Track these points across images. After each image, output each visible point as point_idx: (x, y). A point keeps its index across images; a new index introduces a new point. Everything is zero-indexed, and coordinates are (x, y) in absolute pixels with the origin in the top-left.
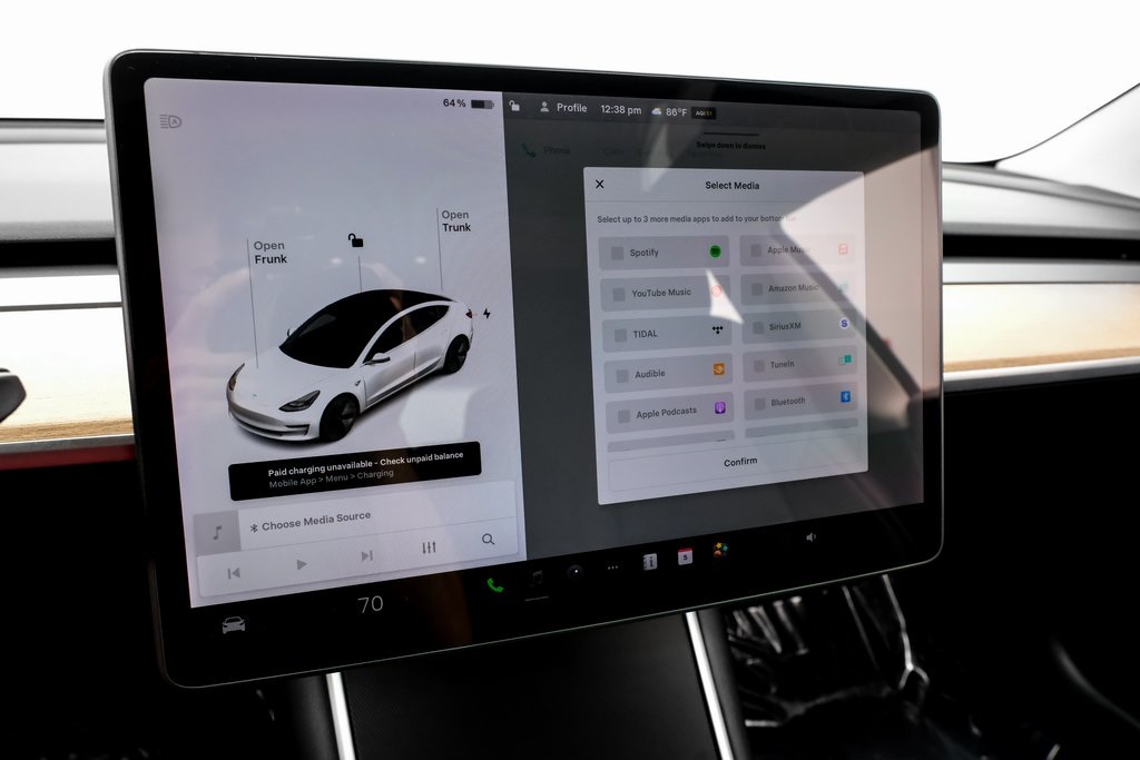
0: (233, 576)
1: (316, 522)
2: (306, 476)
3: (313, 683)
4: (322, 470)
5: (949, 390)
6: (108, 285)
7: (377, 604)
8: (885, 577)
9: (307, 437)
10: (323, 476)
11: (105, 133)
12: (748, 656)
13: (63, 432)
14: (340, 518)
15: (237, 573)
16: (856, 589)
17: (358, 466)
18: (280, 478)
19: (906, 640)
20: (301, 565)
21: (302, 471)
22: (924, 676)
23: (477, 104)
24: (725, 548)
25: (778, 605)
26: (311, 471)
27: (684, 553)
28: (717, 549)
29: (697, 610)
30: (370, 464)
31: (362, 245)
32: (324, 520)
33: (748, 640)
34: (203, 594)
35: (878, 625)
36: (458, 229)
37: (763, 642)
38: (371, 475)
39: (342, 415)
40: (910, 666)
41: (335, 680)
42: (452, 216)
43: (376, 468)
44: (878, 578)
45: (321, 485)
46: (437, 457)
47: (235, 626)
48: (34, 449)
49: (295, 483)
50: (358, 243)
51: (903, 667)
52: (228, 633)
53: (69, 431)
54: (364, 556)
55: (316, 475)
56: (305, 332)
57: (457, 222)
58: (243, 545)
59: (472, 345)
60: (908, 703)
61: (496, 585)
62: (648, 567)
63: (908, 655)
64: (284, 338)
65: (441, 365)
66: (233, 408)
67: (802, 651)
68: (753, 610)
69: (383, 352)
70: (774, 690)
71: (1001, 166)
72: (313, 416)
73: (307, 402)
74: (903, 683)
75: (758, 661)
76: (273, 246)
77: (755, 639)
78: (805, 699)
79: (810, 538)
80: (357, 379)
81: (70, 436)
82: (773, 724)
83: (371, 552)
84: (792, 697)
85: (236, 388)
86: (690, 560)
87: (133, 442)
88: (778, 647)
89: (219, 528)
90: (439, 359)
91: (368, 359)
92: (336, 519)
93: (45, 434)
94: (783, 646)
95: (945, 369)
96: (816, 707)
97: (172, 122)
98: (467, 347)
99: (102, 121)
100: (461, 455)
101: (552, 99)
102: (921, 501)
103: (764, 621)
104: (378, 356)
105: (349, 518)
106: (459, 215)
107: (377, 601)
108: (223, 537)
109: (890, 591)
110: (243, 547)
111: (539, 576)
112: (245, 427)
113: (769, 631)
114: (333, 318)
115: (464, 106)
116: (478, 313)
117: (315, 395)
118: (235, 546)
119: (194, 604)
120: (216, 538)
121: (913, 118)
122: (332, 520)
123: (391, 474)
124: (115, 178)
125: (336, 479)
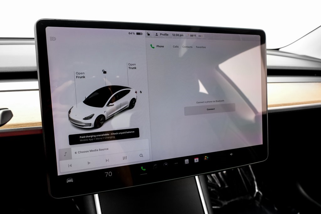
1: (93, 151)
2: (90, 138)
3: (90, 197)
4: (95, 136)
5: (269, 112)
6: (35, 84)
7: (110, 174)
8: (250, 166)
9: (91, 127)
10: (95, 138)
11: (35, 42)
12: (211, 188)
15: (71, 166)
16: (241, 169)
17: (105, 135)
18: (83, 139)
19: (256, 183)
20: (89, 163)
22: (261, 193)
23: (138, 34)
24: (208, 158)
25: (220, 173)
26: (92, 136)
27: (196, 159)
29: (198, 175)
30: (108, 135)
32: (95, 150)
33: (211, 183)
34: (61, 172)
35: (248, 179)
36: (133, 68)
37: (216, 184)
38: (109, 138)
39: (101, 120)
40: (257, 191)
41: (96, 196)
42: (131, 65)
43: (110, 136)
44: (248, 166)
45: (95, 140)
46: (127, 132)
47: (70, 181)
49: (87, 140)
50: (105, 72)
51: (255, 191)
52: (68, 183)
53: (23, 126)
54: (107, 161)
55: (93, 138)
56: (90, 97)
57: (133, 66)
59: (137, 101)
60: (256, 201)
61: (143, 168)
62: (186, 163)
63: (256, 187)
64: (84, 99)
65: (128, 107)
66: (70, 119)
67: (227, 187)
68: (212, 175)
69: (112, 103)
70: (219, 198)
71: (280, 50)
72: (92, 121)
73: (90, 117)
74: (255, 195)
75: (214, 189)
76: (81, 73)
77: (213, 183)
78: (227, 200)
80: (105, 110)
81: (23, 127)
82: (219, 207)
83: (108, 159)
84: (224, 200)
85: (71, 113)
86: (198, 161)
87: (42, 128)
88: (220, 185)
89: (66, 153)
90: (128, 105)
91: (108, 105)
92: (99, 150)
93: (16, 126)
94: (221, 185)
95: (268, 106)
96: (230, 202)
97: (53, 39)
98: (135, 102)
99: (34, 38)
100: (134, 132)
101: (159, 32)
102: (262, 144)
103: (216, 178)
104: (110, 104)
105: (102, 150)
106: (133, 65)
107: (110, 173)
108: (67, 155)
109: (251, 169)
110: (73, 158)
111: (155, 166)
112: (73, 124)
113: (217, 181)
114: (98, 94)
115: (135, 34)
116: (138, 92)
117: (93, 115)
118: (70, 158)
119: (59, 175)
120: (65, 156)
121: (259, 37)
122: (97, 150)
123: (114, 137)
124: (37, 54)
125: (99, 139)
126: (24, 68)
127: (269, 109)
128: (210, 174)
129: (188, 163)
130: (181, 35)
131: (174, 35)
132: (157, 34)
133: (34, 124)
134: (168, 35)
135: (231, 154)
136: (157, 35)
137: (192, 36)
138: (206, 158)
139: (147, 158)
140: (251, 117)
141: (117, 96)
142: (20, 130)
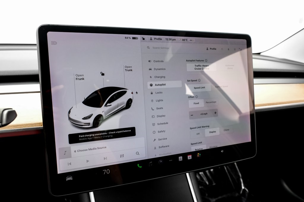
0: (69, 165)
1: (92, 149)
2: (89, 137)
3: (85, 195)
4: (93, 135)
5: (256, 112)
6: (37, 87)
8: (235, 163)
9: (89, 126)
10: (94, 137)
11: (37, 46)
12: (200, 186)
14: (98, 148)
16: (228, 167)
17: (103, 134)
18: (82, 138)
19: (242, 180)
20: (88, 161)
21: (88, 136)
22: (247, 190)
23: (134, 38)
24: (200, 155)
25: (207, 171)
26: (90, 135)
27: (190, 156)
28: (198, 155)
29: (189, 172)
30: (106, 133)
31: (104, 75)
32: (94, 149)
34: (61, 170)
35: (234, 176)
36: (129, 70)
38: (106, 136)
40: (243, 188)
41: (92, 194)
42: (127, 67)
43: (108, 134)
44: (233, 164)
45: (93, 139)
46: (124, 131)
47: (69, 179)
48: (12, 131)
49: (86, 139)
51: (241, 188)
52: (68, 180)
53: (22, 126)
54: (105, 159)
55: (92, 137)
56: (89, 98)
57: (129, 69)
58: (72, 156)
59: (133, 101)
60: (243, 198)
61: (140, 166)
62: (180, 160)
63: (242, 185)
64: (83, 100)
65: (125, 107)
66: (70, 119)
67: (214, 184)
68: (200, 173)
69: (110, 103)
70: (207, 195)
71: (261, 54)
72: (91, 121)
73: (89, 117)
74: (241, 192)
75: (202, 187)
76: (81, 75)
77: (201, 181)
78: (215, 197)
79: (222, 151)
80: (102, 110)
83: (106, 157)
84: (212, 197)
85: (70, 113)
86: (191, 158)
88: (207, 183)
89: (66, 151)
90: (124, 105)
91: (106, 105)
92: (97, 148)
93: (16, 127)
94: (209, 183)
95: (255, 106)
96: (218, 199)
97: (54, 43)
98: (132, 102)
99: (36, 44)
100: (130, 131)
101: (153, 37)
102: (251, 141)
103: (203, 176)
104: (108, 104)
105: (101, 148)
106: (129, 67)
107: (108, 171)
108: (67, 154)
109: (237, 167)
110: (72, 157)
111: (151, 163)
112: (73, 124)
113: (205, 179)
114: (96, 95)
115: (130, 39)
116: (135, 93)
117: (92, 115)
118: (70, 157)
119: (58, 173)
120: (65, 154)
121: (245, 41)
122: (96, 149)
123: (112, 136)
124: (39, 58)
125: (97, 138)
126: (22, 71)
127: (256, 108)
129: (182, 160)
130: (173, 40)
131: (167, 39)
132: (151, 38)
133: (33, 124)
134: (161, 39)
136: (151, 40)
137: (184, 40)
138: (199, 155)
139: (143, 156)
140: (236, 117)
141: (115, 97)
142: (20, 131)
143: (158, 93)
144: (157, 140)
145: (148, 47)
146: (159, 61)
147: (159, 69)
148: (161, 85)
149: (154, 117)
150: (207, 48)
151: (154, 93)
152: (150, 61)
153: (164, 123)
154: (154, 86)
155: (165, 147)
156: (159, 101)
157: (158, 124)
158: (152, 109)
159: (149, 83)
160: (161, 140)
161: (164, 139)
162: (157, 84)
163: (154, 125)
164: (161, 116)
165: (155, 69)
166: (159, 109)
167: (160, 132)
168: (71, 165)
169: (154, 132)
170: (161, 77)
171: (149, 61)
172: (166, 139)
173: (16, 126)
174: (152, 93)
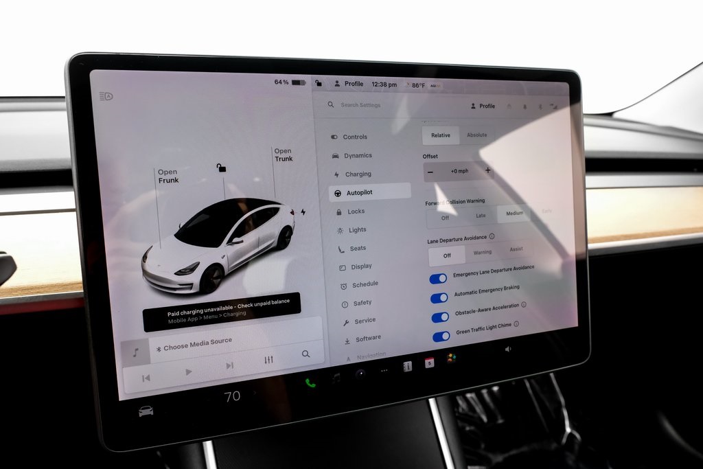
0: (145, 380)
1: (198, 345)
2: (191, 316)
3: (194, 447)
4: (201, 312)
5: (591, 255)
6: (67, 198)
7: (236, 396)
8: (552, 375)
9: (192, 291)
10: (202, 315)
11: (66, 104)
12: (466, 425)
13: (38, 291)
14: (213, 342)
15: (148, 378)
16: (533, 381)
17: (224, 309)
18: (175, 318)
19: (565, 413)
20: (188, 372)
21: (189, 313)
22: (578, 436)
23: (296, 83)
24: (455, 357)
25: (484, 392)
26: (194, 312)
27: (429, 361)
28: (449, 358)
29: (435, 397)
30: (231, 308)
31: (225, 171)
32: (203, 343)
33: (466, 415)
34: (127, 392)
35: (548, 404)
36: (285, 160)
37: (476, 415)
38: (232, 315)
39: (213, 277)
40: (568, 430)
41: (208, 446)
42: (281, 152)
43: (235, 310)
44: (547, 375)
45: (201, 321)
46: (273, 303)
47: (146, 412)
48: (20, 302)
49: (185, 320)
50: (222, 169)
51: (564, 430)
52: (143, 416)
54: (228, 366)
55: (198, 315)
56: (190, 225)
57: (284, 155)
58: (152, 360)
59: (294, 232)
60: (568, 454)
61: (311, 383)
62: (406, 370)
63: (567, 423)
64: (177, 229)
65: (275, 245)
66: (145, 273)
67: (500, 421)
68: (468, 395)
69: (239, 237)
70: (483, 446)
71: (616, 115)
72: (195, 278)
73: (192, 269)
74: (564, 440)
75: (472, 428)
76: (170, 172)
77: (471, 414)
78: (503, 452)
80: (222, 254)
83: (232, 363)
84: (495, 451)
85: (147, 261)
86: (433, 365)
87: (83, 296)
88: (485, 419)
89: (137, 350)
90: (274, 241)
91: (230, 242)
92: (210, 343)
93: (27, 292)
94: (488, 418)
95: (589, 241)
96: (510, 456)
97: (107, 96)
98: (291, 233)
99: (64, 97)
100: (288, 301)
101: (342, 79)
102: (577, 325)
103: (475, 402)
104: (236, 240)
105: (218, 342)
106: (285, 151)
107: (236, 394)
108: (139, 355)
109: (554, 382)
110: (152, 362)
111: (338, 377)
112: (152, 285)
113: (479, 409)
114: (207, 217)
115: (288, 84)
116: (298, 212)
117: (197, 265)
118: (147, 361)
119: (121, 399)
120: (135, 356)
121: (565, 86)
122: (208, 343)
123: (245, 314)
124: (72, 132)
125: (210, 317)
127: (591, 246)
128: (463, 394)
129: (411, 369)
130: (390, 85)
131: (375, 84)
132: (337, 82)
134: (362, 84)
135: (507, 349)
136: (336, 85)
137: (415, 85)
138: (452, 358)
139: (319, 360)
140: (554, 264)
141: (250, 223)
142: (36, 300)
143: (354, 212)
144: (352, 322)
145: (330, 104)
146: (356, 137)
147: (358, 156)
148: (361, 193)
149: (343, 268)
150: (473, 105)
151: (344, 212)
152: (335, 137)
153: (369, 284)
154: (344, 197)
155: (370, 338)
156: (356, 231)
157: (355, 285)
158: (340, 251)
159: (332, 189)
160: (360, 322)
161: (369, 320)
162: (352, 190)
163: (344, 286)
164: (361, 267)
165: (346, 156)
166: (356, 249)
167: (359, 304)
168: (149, 380)
169: (345, 305)
170: (362, 175)
171: (333, 137)
172: (374, 320)
173: (28, 289)
174: (339, 213)
